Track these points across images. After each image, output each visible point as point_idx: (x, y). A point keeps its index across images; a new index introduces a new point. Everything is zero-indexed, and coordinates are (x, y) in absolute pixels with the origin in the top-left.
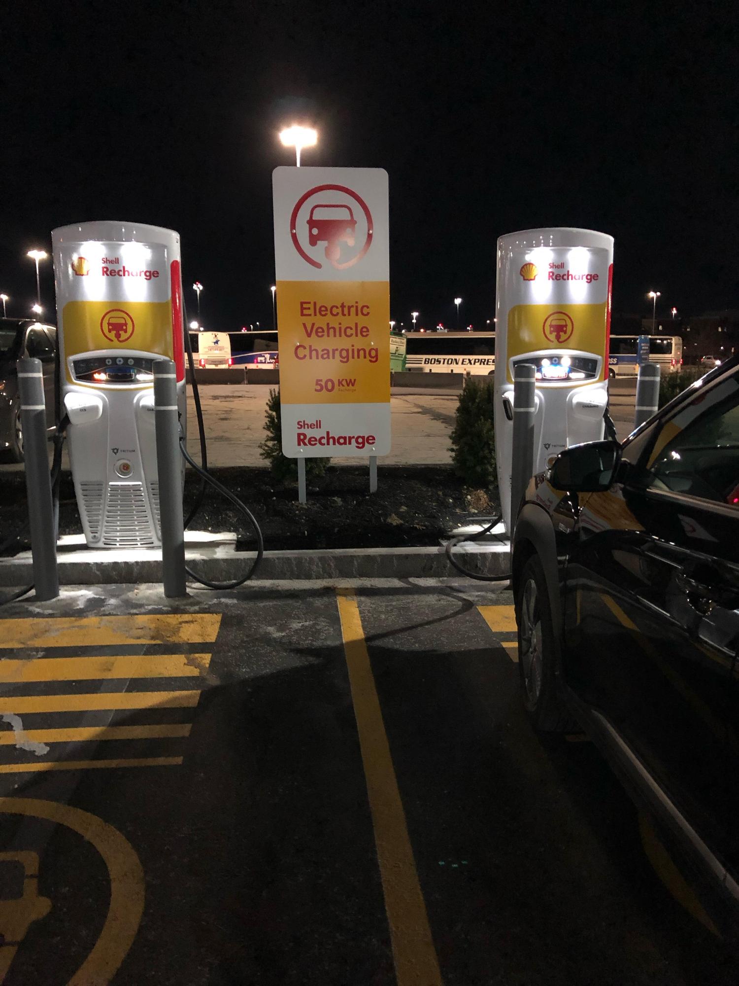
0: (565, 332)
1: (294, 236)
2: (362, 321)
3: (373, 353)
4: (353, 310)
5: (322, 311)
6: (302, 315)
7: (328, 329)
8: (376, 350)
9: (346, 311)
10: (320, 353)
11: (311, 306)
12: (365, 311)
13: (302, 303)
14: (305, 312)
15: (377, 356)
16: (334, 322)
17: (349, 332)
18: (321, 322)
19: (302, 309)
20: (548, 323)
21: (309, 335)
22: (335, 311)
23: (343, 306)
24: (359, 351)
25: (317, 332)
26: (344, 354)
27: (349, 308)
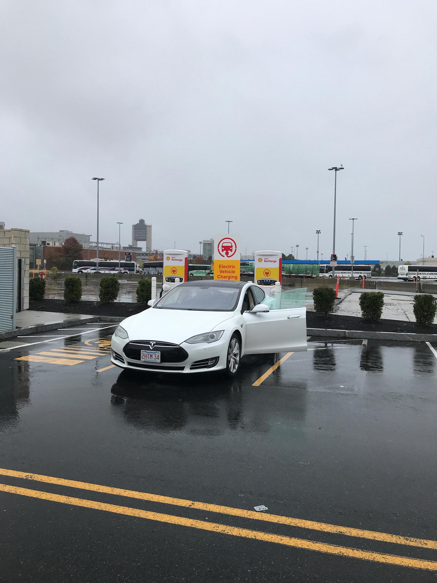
0: (269, 274)
1: (218, 250)
2: (233, 269)
3: (236, 277)
4: (231, 267)
5: (224, 267)
6: (220, 268)
7: (225, 271)
8: (237, 277)
9: (230, 267)
10: (223, 277)
11: (222, 266)
12: (234, 267)
13: (220, 265)
14: (220, 267)
15: (237, 278)
16: (227, 269)
17: (230, 272)
18: (224, 269)
19: (220, 266)
20: (265, 272)
21: (221, 273)
22: (227, 267)
23: (229, 266)
24: (232, 277)
25: (223, 272)
26: (229, 277)
27: (230, 266)
